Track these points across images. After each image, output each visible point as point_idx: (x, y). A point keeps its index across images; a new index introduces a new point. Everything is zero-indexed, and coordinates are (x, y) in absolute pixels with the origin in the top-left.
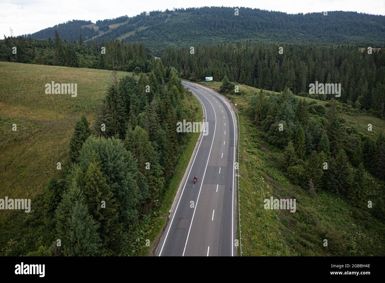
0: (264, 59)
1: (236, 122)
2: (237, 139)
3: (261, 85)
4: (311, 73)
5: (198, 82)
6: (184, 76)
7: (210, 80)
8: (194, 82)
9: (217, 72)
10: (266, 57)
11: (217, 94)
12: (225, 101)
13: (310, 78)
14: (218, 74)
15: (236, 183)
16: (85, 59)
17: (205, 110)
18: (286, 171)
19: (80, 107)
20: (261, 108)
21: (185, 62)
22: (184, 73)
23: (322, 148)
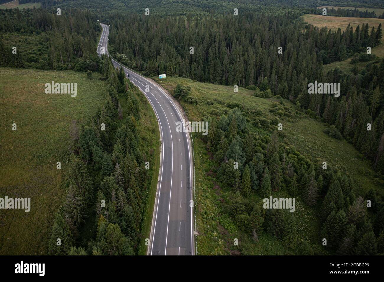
0: (215, 41)
1: (191, 150)
2: (193, 177)
3: (213, 76)
4: (259, 61)
5: (151, 76)
6: (137, 67)
7: (163, 77)
8: (147, 76)
9: (170, 66)
10: (217, 39)
11: (171, 100)
12: (180, 112)
13: (258, 66)
14: (170, 69)
15: (194, 243)
16: (28, 44)
17: (161, 128)
18: (234, 217)
19: (42, 157)
20: (212, 135)
21: (136, 46)
22: (136, 64)
23: (264, 186)
